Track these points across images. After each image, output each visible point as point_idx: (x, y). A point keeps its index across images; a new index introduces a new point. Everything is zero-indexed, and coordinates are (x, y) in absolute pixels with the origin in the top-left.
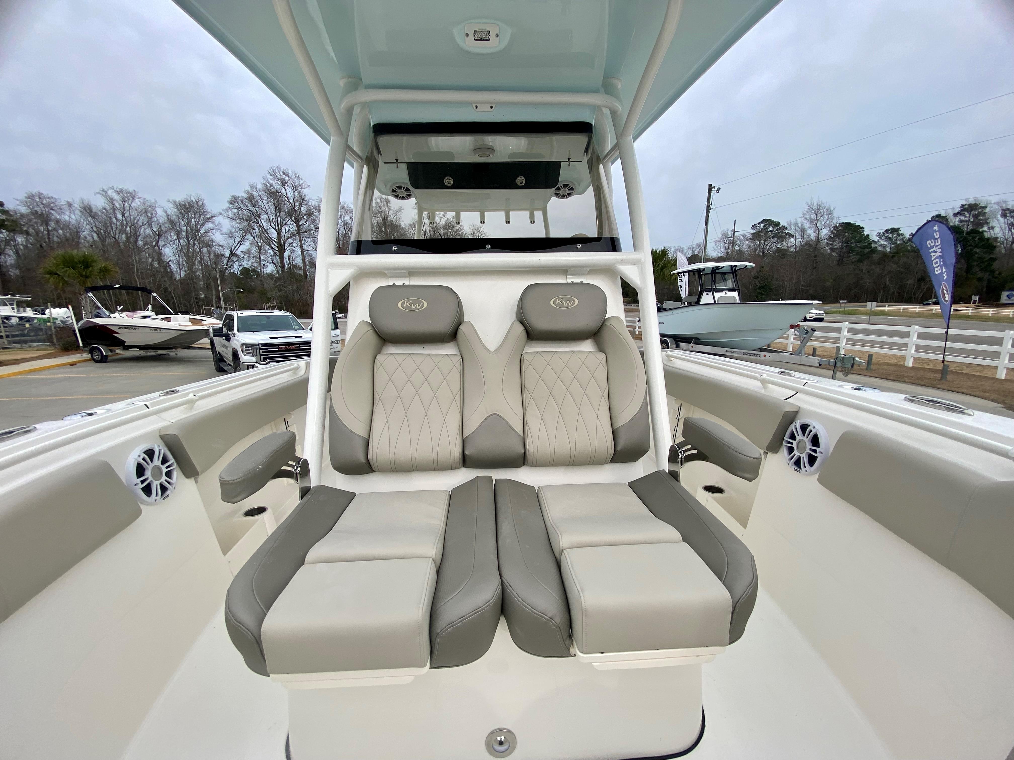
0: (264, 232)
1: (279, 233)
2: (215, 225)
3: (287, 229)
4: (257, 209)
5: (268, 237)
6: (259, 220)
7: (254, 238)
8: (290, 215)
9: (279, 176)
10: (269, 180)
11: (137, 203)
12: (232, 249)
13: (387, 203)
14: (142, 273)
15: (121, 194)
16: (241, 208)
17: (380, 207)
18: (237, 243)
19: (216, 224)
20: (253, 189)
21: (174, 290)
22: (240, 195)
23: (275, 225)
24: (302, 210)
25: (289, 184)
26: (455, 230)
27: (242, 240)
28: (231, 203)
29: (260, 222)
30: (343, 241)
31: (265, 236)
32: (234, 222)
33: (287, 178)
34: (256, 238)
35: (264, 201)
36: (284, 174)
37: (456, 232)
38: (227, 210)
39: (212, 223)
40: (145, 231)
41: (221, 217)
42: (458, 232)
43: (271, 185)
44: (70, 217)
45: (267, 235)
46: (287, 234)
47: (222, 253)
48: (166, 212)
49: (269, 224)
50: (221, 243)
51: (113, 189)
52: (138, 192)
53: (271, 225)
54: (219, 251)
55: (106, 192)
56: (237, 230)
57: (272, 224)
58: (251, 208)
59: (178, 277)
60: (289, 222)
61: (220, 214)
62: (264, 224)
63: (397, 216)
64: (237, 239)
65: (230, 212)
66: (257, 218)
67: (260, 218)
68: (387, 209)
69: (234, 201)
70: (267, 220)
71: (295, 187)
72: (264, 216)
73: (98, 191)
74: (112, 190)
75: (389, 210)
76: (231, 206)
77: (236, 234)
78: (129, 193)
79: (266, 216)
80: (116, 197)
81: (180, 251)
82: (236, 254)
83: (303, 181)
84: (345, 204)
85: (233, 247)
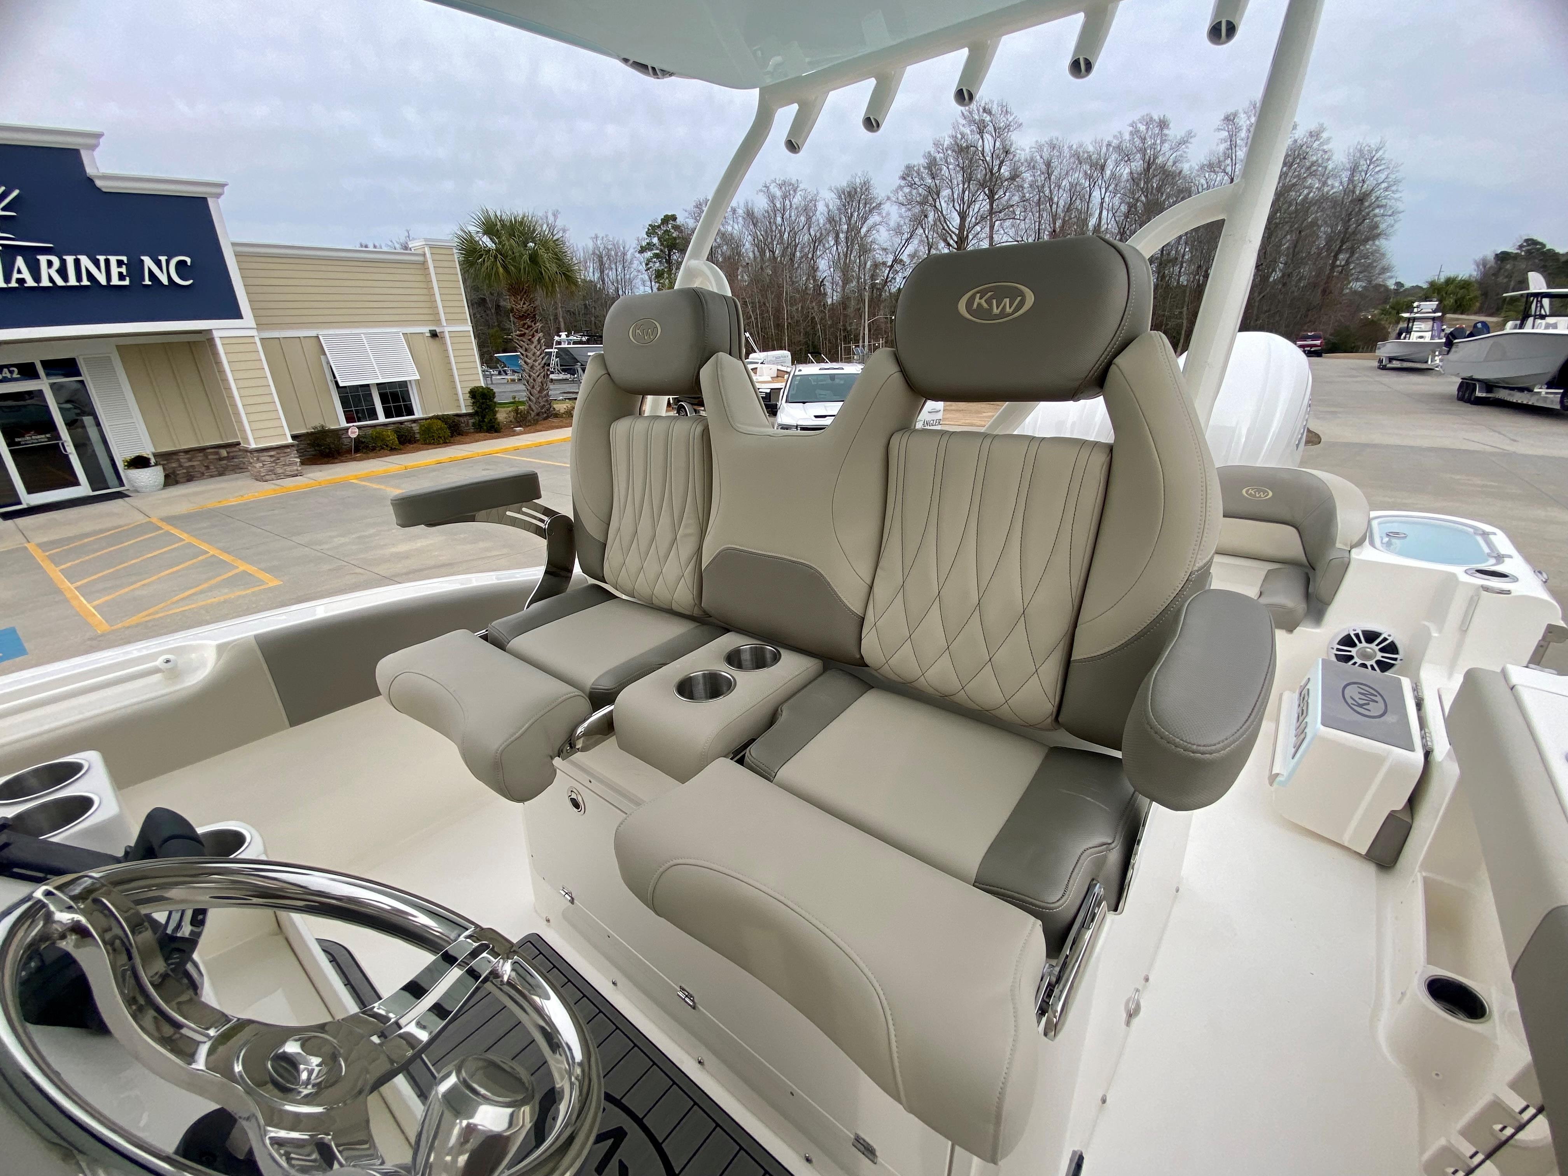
0: (942, 219)
1: (963, 216)
2: (882, 217)
3: (976, 210)
4: (937, 182)
5: (946, 227)
6: (938, 200)
7: (924, 232)
8: (982, 185)
9: (977, 117)
10: (961, 127)
11: (797, 200)
12: (897, 253)
13: (1162, 129)
14: (791, 297)
15: (783, 188)
16: (915, 184)
17: (1143, 140)
18: (903, 242)
19: (884, 215)
20: (939, 149)
21: (821, 319)
22: (916, 163)
23: (960, 205)
24: (1002, 171)
25: (990, 128)
26: (1308, 164)
27: (911, 236)
28: (904, 178)
29: (938, 204)
30: (1064, 222)
31: (942, 225)
32: (903, 209)
33: (988, 118)
34: (927, 232)
35: (951, 167)
36: (984, 110)
37: (1309, 168)
38: (897, 190)
39: (879, 214)
40: (804, 238)
41: (888, 204)
42: (1315, 168)
43: (963, 136)
44: (733, 227)
45: (945, 225)
46: (973, 219)
47: (884, 260)
48: (827, 206)
49: (951, 205)
50: (885, 246)
51: (775, 182)
52: (801, 183)
53: (953, 206)
54: (879, 257)
55: (767, 187)
56: (907, 221)
57: (956, 205)
58: (929, 181)
59: (829, 301)
60: (981, 197)
61: (888, 198)
62: (944, 205)
63: (1178, 153)
64: (906, 236)
65: (901, 193)
66: (935, 197)
67: (938, 195)
68: (1158, 142)
69: (908, 174)
70: (949, 198)
71: (998, 132)
72: (945, 193)
73: (760, 188)
74: (775, 184)
75: (1162, 142)
76: (903, 183)
77: (906, 229)
78: (791, 184)
79: (949, 191)
80: (778, 193)
81: (835, 263)
82: (901, 260)
83: (1013, 117)
84: (1081, 146)
85: (899, 250)
